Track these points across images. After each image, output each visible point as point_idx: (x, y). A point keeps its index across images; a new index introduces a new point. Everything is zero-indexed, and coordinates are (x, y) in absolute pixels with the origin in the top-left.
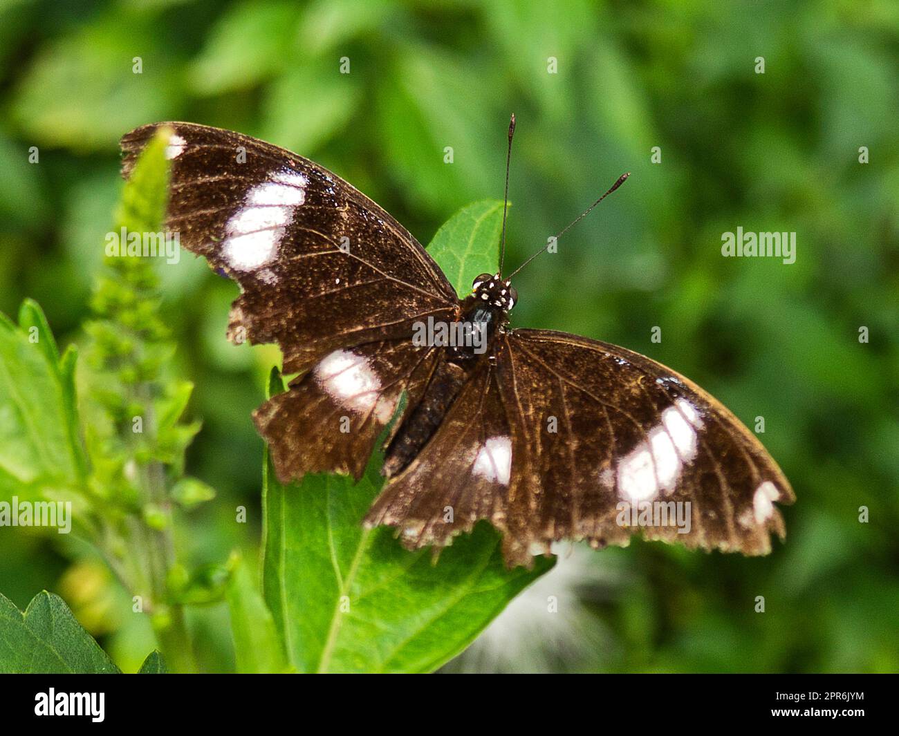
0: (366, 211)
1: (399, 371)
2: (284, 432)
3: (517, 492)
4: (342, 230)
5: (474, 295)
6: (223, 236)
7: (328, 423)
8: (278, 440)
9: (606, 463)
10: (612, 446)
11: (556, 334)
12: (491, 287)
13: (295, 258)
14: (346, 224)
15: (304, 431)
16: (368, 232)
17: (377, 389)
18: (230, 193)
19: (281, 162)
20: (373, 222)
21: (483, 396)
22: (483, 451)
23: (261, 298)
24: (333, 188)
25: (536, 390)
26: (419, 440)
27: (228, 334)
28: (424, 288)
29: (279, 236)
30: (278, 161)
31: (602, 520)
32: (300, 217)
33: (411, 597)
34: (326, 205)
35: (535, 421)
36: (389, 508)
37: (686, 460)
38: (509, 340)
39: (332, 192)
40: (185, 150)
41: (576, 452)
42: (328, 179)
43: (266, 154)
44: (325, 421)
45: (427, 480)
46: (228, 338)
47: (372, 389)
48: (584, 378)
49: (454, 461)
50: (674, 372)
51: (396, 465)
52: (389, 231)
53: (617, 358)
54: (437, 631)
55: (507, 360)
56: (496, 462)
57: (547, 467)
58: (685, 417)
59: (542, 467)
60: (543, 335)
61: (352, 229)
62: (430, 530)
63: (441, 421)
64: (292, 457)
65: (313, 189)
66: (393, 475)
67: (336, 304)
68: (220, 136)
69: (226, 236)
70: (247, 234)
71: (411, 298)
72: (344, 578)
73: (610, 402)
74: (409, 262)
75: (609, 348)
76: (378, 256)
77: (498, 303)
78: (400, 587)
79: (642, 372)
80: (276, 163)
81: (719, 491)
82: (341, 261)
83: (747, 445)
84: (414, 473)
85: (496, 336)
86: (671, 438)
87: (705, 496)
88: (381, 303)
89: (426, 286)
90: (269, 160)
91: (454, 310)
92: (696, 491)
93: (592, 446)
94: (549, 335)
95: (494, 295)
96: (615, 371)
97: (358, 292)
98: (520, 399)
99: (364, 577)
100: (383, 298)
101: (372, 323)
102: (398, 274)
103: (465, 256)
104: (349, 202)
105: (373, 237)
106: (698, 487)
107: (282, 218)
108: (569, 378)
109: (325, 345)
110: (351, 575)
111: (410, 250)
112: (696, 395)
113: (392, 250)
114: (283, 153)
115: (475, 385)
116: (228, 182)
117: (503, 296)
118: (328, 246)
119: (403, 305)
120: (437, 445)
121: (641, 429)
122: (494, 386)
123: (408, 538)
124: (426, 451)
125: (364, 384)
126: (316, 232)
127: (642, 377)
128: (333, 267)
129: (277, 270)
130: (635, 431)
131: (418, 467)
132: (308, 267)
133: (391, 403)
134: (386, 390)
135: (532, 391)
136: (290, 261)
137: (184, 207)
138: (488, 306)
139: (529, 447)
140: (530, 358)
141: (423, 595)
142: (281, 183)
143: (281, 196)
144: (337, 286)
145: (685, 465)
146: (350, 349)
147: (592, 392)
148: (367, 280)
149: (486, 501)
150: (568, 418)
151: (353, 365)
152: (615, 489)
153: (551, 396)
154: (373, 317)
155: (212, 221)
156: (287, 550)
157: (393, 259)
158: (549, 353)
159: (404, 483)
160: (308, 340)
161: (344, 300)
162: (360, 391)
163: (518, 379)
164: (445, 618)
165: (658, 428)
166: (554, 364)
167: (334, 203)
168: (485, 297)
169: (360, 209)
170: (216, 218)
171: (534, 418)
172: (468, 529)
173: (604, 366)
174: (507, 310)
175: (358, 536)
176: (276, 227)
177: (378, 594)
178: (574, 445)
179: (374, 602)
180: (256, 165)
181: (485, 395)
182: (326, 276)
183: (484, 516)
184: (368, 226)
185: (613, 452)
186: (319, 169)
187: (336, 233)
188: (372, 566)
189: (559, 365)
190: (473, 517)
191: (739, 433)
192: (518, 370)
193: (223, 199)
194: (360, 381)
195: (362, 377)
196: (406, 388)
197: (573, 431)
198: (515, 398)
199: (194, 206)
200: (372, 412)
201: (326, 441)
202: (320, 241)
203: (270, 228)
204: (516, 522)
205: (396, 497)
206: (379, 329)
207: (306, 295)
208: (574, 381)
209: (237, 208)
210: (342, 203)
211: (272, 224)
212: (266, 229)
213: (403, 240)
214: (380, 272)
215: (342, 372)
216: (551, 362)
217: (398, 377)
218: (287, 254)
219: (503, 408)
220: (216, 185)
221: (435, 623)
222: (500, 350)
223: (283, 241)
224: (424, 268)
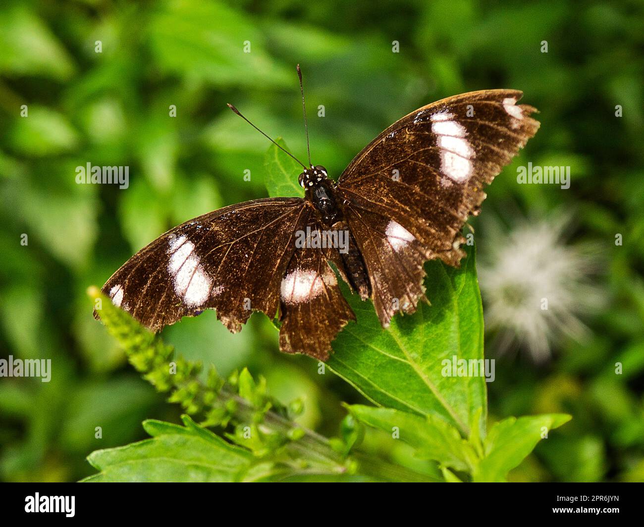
0: (223, 216)
1: (316, 257)
2: (301, 341)
3: (421, 235)
4: (223, 235)
5: (306, 189)
6: (180, 299)
7: (314, 314)
8: (303, 347)
9: (438, 178)
10: (431, 169)
11: (356, 160)
12: (308, 177)
13: (219, 270)
14: (222, 231)
15: (309, 330)
16: (234, 222)
17: (315, 275)
18: (162, 280)
19: (165, 243)
20: (231, 216)
21: (361, 220)
22: (389, 239)
23: (226, 302)
24: (199, 225)
25: (376, 189)
26: (360, 269)
27: (231, 331)
28: (284, 212)
29: (201, 270)
30: (164, 244)
31: (465, 200)
32: (200, 252)
33: (439, 329)
34: (204, 235)
35: (392, 201)
36: (385, 308)
37: (464, 136)
38: (342, 186)
39: (200, 227)
40: (123, 288)
41: (421, 190)
42: (192, 224)
43: (156, 247)
44: (312, 315)
45: (384, 279)
46: (233, 333)
47: (314, 278)
48: (387, 160)
49: (384, 258)
50: (416, 111)
51: (364, 289)
52: (242, 210)
53: (389, 136)
54: (465, 329)
55: (350, 194)
56: (399, 236)
57: (419, 211)
58: (442, 121)
59: (417, 213)
60: (351, 167)
61: (227, 230)
62: (411, 295)
63: (359, 251)
64: (317, 345)
65: (191, 235)
66: (370, 294)
67: (257, 265)
68: (130, 265)
69: (181, 298)
70: (188, 286)
71: (284, 223)
72: (405, 358)
73: (409, 155)
74: (265, 211)
75: (381, 137)
76: (250, 226)
77: (319, 179)
78: (429, 332)
79: (404, 128)
80: (164, 245)
81: (491, 128)
82: (238, 247)
83: (478, 98)
84: (376, 283)
85: (335, 192)
86: (448, 135)
87: (489, 138)
88: (274, 240)
89: (284, 211)
90: (160, 248)
91: (307, 205)
92: (483, 141)
93: (424, 179)
94: (353, 164)
95: (313, 178)
96: (394, 142)
97: (260, 249)
98: (375, 201)
99: (412, 347)
100: (273, 238)
101: (281, 253)
102: (267, 221)
103: (289, 180)
104: (212, 221)
105: (239, 221)
106: (483, 138)
107: (194, 262)
108: (382, 168)
109: (274, 285)
110: (406, 353)
111: (259, 207)
112: (435, 108)
113: (252, 216)
114: (162, 238)
115: (353, 220)
116: (155, 277)
117: (318, 174)
118: (225, 248)
119: (283, 230)
120: (370, 262)
121: (433, 148)
122: (360, 210)
123: (407, 309)
124: (370, 269)
125: (309, 280)
126: (214, 249)
127: (407, 129)
128: (238, 253)
129: (218, 283)
130: (431, 151)
131: (375, 279)
132: (228, 266)
133: (329, 273)
134: (320, 271)
135: (376, 192)
136: (218, 274)
137: (151, 309)
138: (317, 186)
139: (402, 213)
140: (359, 182)
141: (442, 323)
142: (176, 250)
143: (183, 255)
144: (249, 258)
145: (466, 137)
146: (286, 274)
147: (397, 161)
148: (258, 240)
149: (416, 255)
150: (402, 183)
151: (295, 279)
152: (454, 182)
153: (384, 184)
154: (278, 250)
155: (169, 300)
156: (369, 378)
157: (257, 218)
158: (362, 171)
159: (378, 292)
160: (265, 293)
161: (258, 259)
162: (311, 285)
163: (365, 195)
164: (462, 319)
165: (438, 138)
166: (370, 171)
167: (206, 229)
168: (311, 184)
169: (219, 218)
170: (168, 297)
171: (390, 200)
172: (424, 274)
173: (388, 145)
174: (326, 177)
175: (389, 335)
176: (196, 268)
177: (425, 346)
178: (417, 189)
179: (428, 351)
180: (158, 257)
181: (361, 218)
182: (239, 260)
183: (423, 262)
184: (231, 220)
185: (435, 171)
186: (184, 225)
187: (222, 239)
188: (409, 339)
189: (372, 169)
190: (420, 267)
191: (469, 98)
192: (360, 192)
193: (162, 286)
194: (305, 281)
195: (304, 279)
196: (327, 259)
197: (410, 185)
198: (373, 203)
199: (154, 304)
200: (326, 286)
201: (322, 322)
202: (220, 251)
203: (195, 272)
204: (436, 246)
205: (382, 300)
206: (286, 251)
207: (241, 277)
208: (385, 167)
209: (172, 282)
210: (210, 225)
211: (193, 269)
212: (193, 274)
213: (252, 207)
214: (259, 230)
215: (294, 287)
216: (368, 172)
217: (318, 259)
218: (214, 273)
219: (374, 213)
220: (152, 285)
221: (460, 327)
222: (344, 195)
223: (206, 270)
224: (274, 205)
